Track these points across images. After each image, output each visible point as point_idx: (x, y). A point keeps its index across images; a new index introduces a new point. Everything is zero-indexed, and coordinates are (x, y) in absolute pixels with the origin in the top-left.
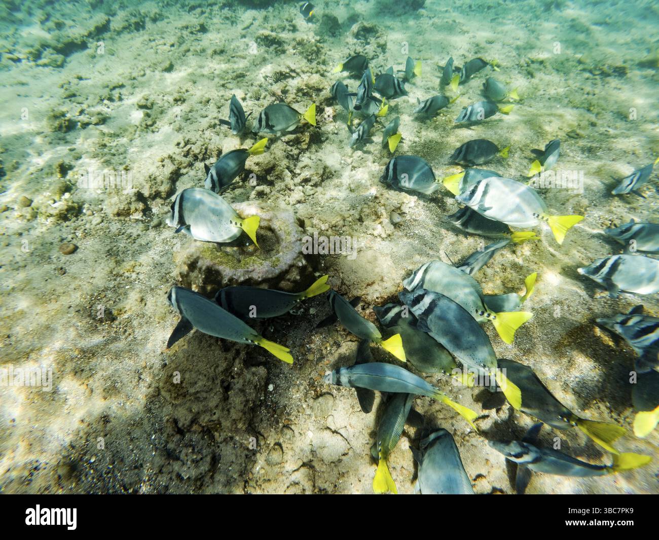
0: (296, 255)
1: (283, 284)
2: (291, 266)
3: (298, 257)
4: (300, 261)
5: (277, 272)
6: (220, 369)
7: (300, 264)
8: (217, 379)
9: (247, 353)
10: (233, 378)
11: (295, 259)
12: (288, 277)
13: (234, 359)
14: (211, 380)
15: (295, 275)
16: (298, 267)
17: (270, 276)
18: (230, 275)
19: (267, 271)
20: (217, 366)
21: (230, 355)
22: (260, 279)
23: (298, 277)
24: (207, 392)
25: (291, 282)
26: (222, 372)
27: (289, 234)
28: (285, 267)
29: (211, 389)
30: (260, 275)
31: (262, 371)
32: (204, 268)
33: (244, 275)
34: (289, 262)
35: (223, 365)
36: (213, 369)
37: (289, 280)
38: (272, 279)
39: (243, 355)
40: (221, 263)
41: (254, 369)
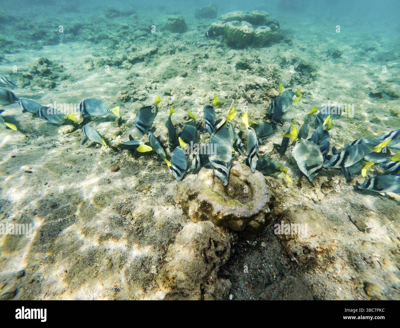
0: (264, 204)
1: (252, 223)
2: (261, 211)
3: (266, 206)
4: (267, 209)
5: (251, 214)
6: (202, 276)
7: (267, 212)
8: (198, 282)
9: (220, 268)
10: (208, 283)
11: (263, 207)
12: (257, 219)
13: (212, 270)
14: (194, 282)
15: (262, 219)
16: (265, 213)
17: (246, 216)
18: (219, 209)
19: (245, 212)
20: (200, 273)
21: (209, 267)
22: (239, 217)
23: (264, 220)
24: (190, 290)
25: (258, 223)
26: (203, 278)
27: (260, 188)
28: (257, 212)
29: (193, 289)
30: (239, 214)
31: (228, 283)
32: (201, 200)
33: (228, 212)
34: (260, 208)
35: (204, 273)
36: (197, 274)
37: (257, 221)
38: (247, 218)
39: (217, 268)
40: (214, 200)
41: (223, 280)
